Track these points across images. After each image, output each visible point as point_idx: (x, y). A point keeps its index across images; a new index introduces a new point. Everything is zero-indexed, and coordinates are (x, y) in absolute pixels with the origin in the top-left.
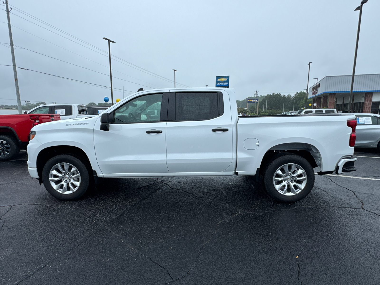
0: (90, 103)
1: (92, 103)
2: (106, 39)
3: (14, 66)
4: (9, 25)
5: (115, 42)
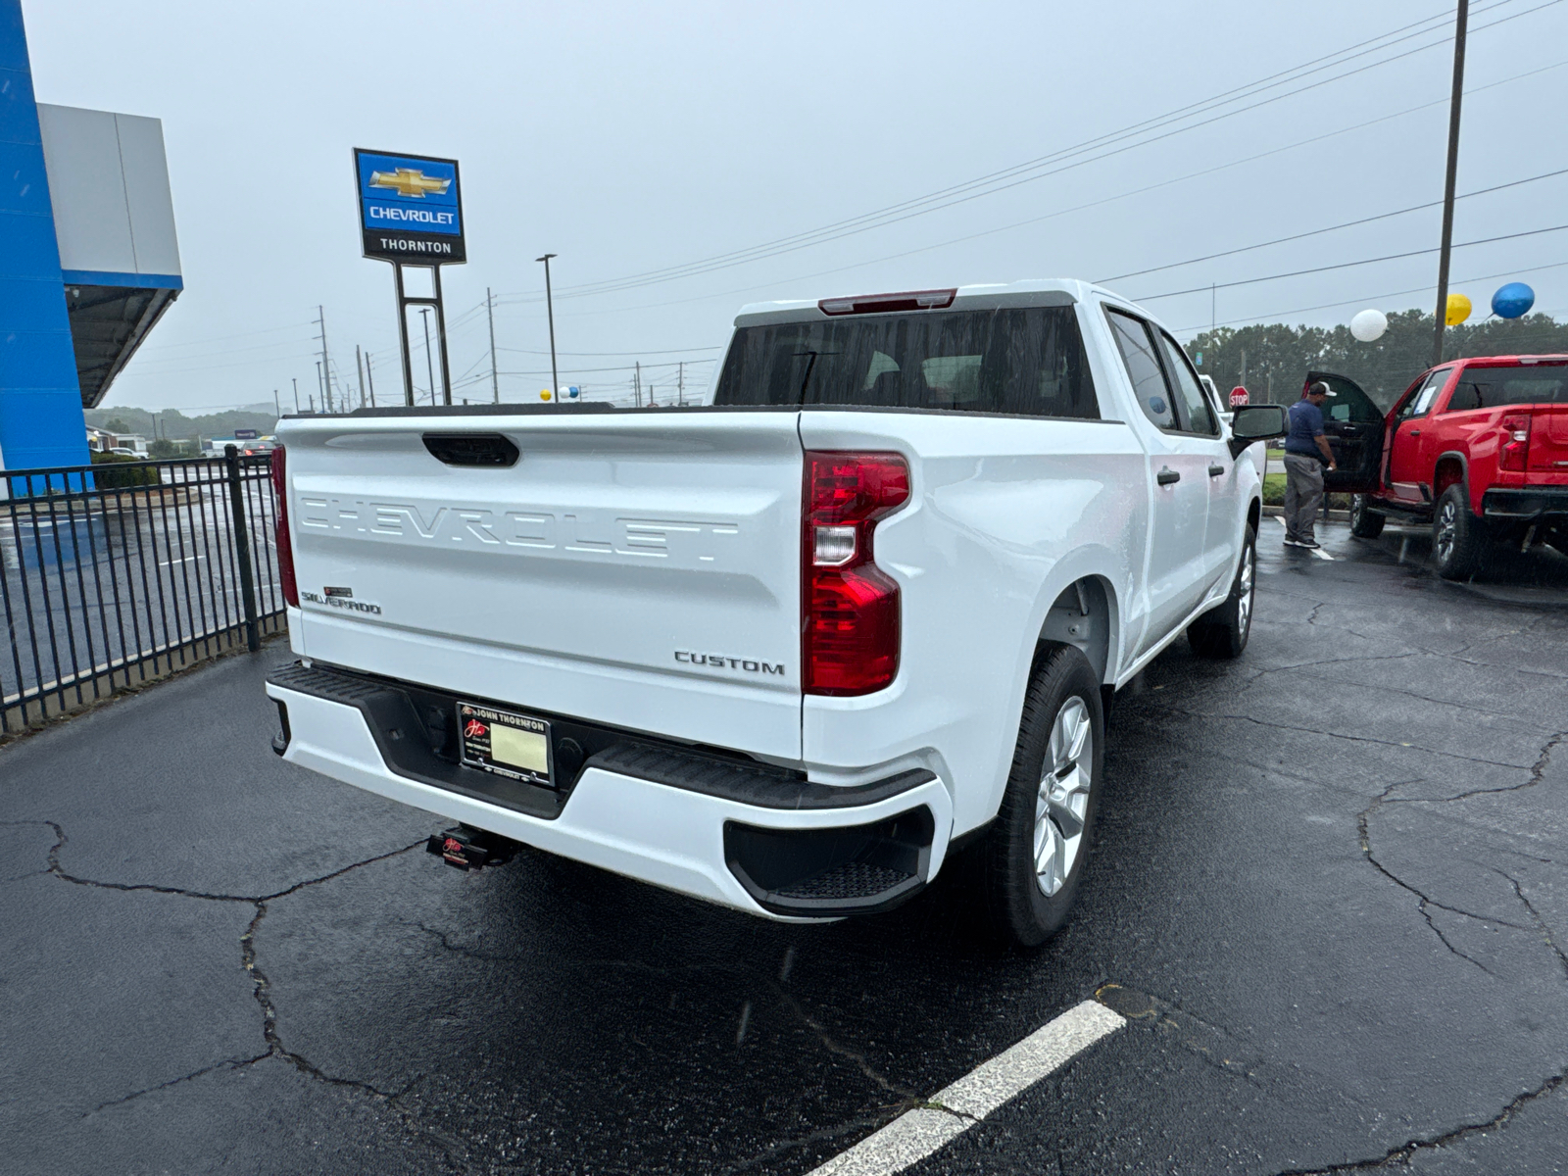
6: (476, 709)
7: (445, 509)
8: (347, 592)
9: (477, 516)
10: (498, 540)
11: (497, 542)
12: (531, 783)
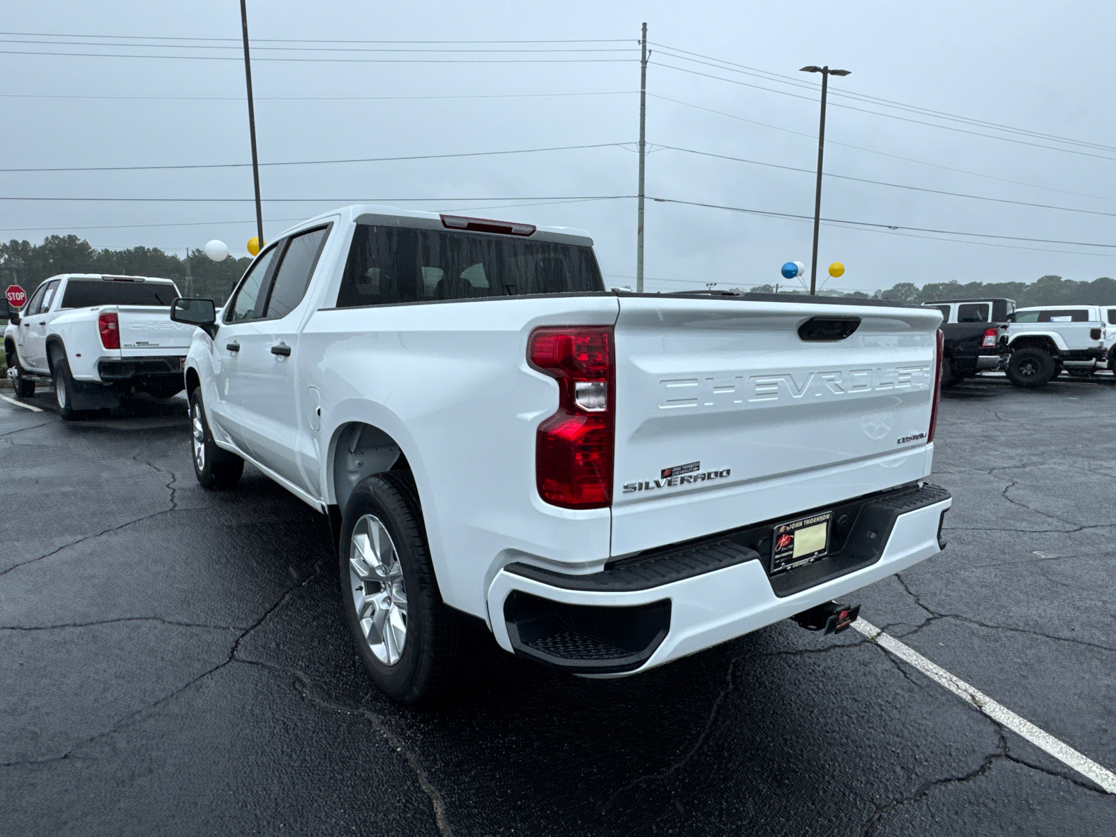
0: (897, 286)
1: (904, 285)
2: (814, 69)
3: (642, 196)
4: (643, 94)
5: (849, 73)
6: (788, 525)
7: (813, 373)
8: (697, 466)
9: (832, 376)
10: (843, 390)
11: (842, 393)
12: (816, 560)
